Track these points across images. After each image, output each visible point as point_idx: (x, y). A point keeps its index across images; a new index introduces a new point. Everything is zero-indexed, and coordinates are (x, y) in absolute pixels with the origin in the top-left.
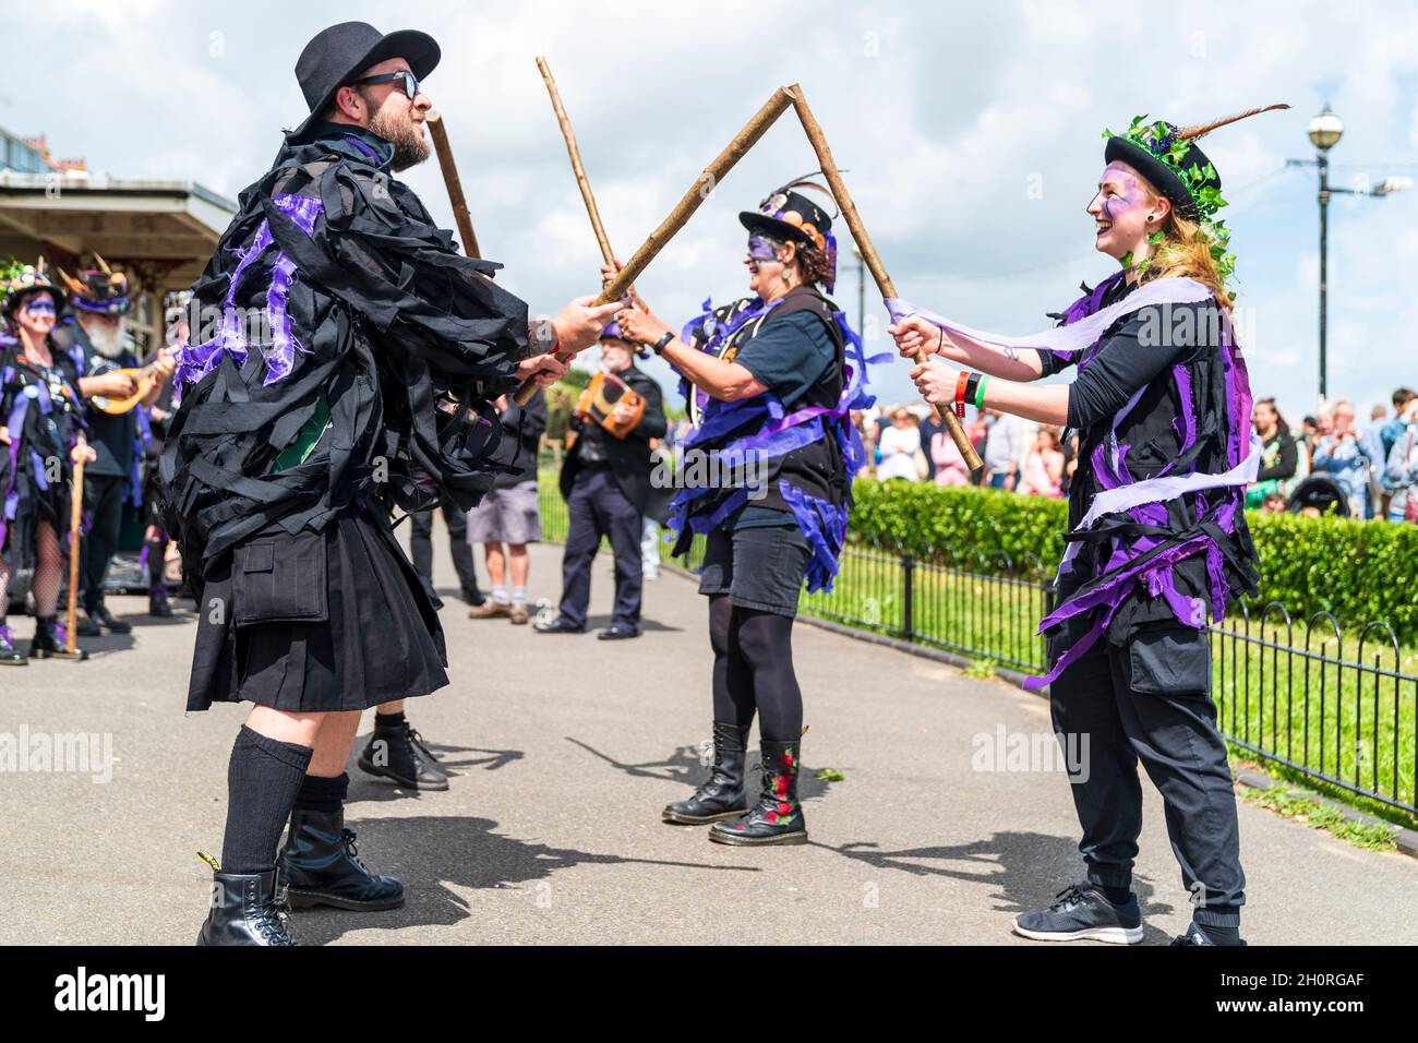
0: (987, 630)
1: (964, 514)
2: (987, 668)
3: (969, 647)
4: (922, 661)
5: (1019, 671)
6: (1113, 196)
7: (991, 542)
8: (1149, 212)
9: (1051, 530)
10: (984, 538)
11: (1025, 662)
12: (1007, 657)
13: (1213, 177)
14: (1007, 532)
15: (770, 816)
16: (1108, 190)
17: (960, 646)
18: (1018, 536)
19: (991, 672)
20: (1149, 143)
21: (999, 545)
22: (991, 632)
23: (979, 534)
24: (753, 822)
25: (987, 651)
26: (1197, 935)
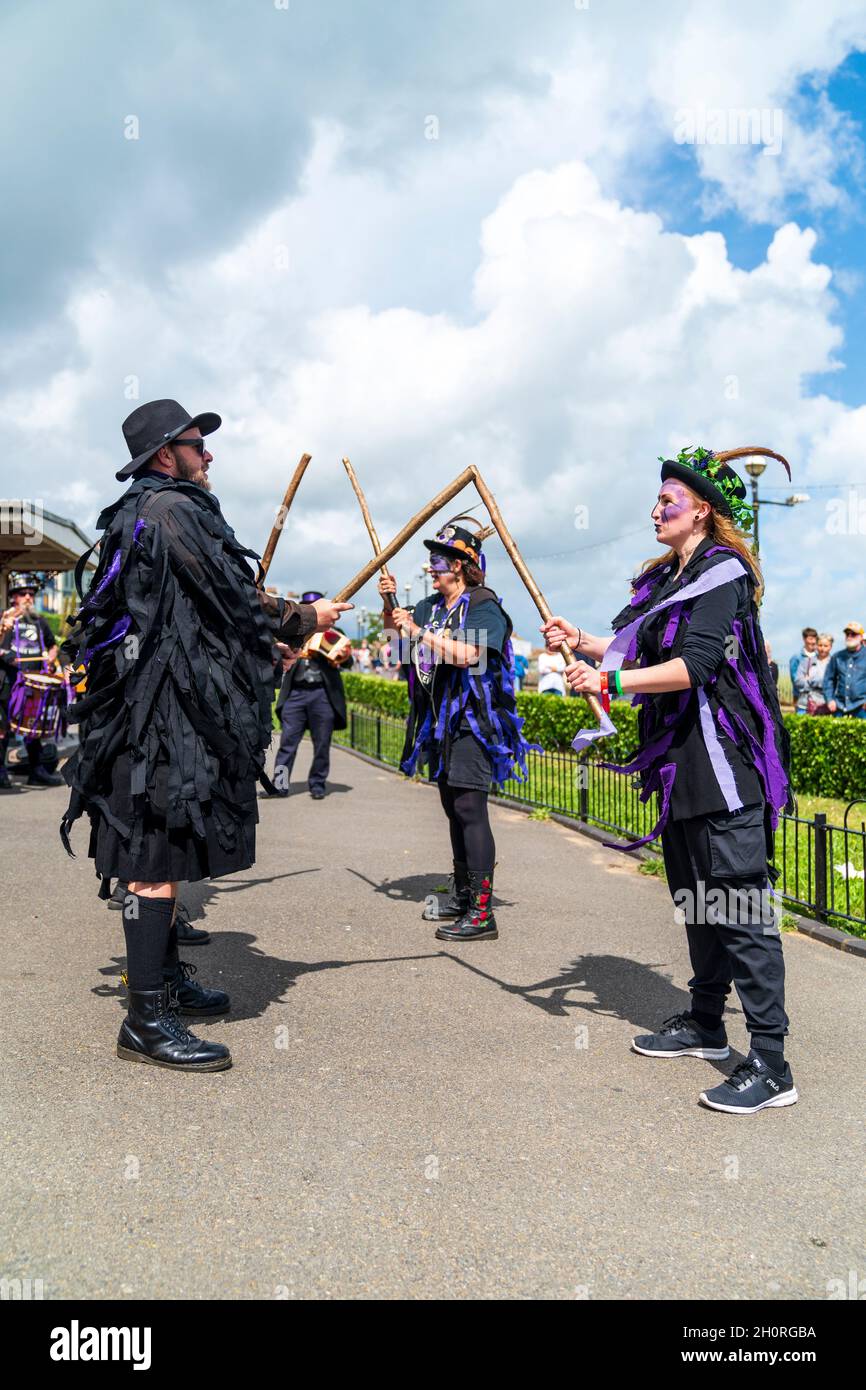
0: (544, 787)
1: (531, 710)
2: (544, 813)
3: (533, 800)
4: (503, 809)
5: (565, 815)
6: (670, 504)
7: (549, 729)
8: (695, 513)
9: (586, 721)
10: (545, 726)
11: (568, 809)
12: (557, 805)
13: (740, 486)
14: (559, 722)
15: (475, 922)
16: (665, 500)
17: (527, 799)
18: (566, 724)
19: (547, 816)
20: (692, 464)
21: (554, 730)
22: (547, 789)
24: (464, 926)
25: (544, 803)
26: (756, 1061)
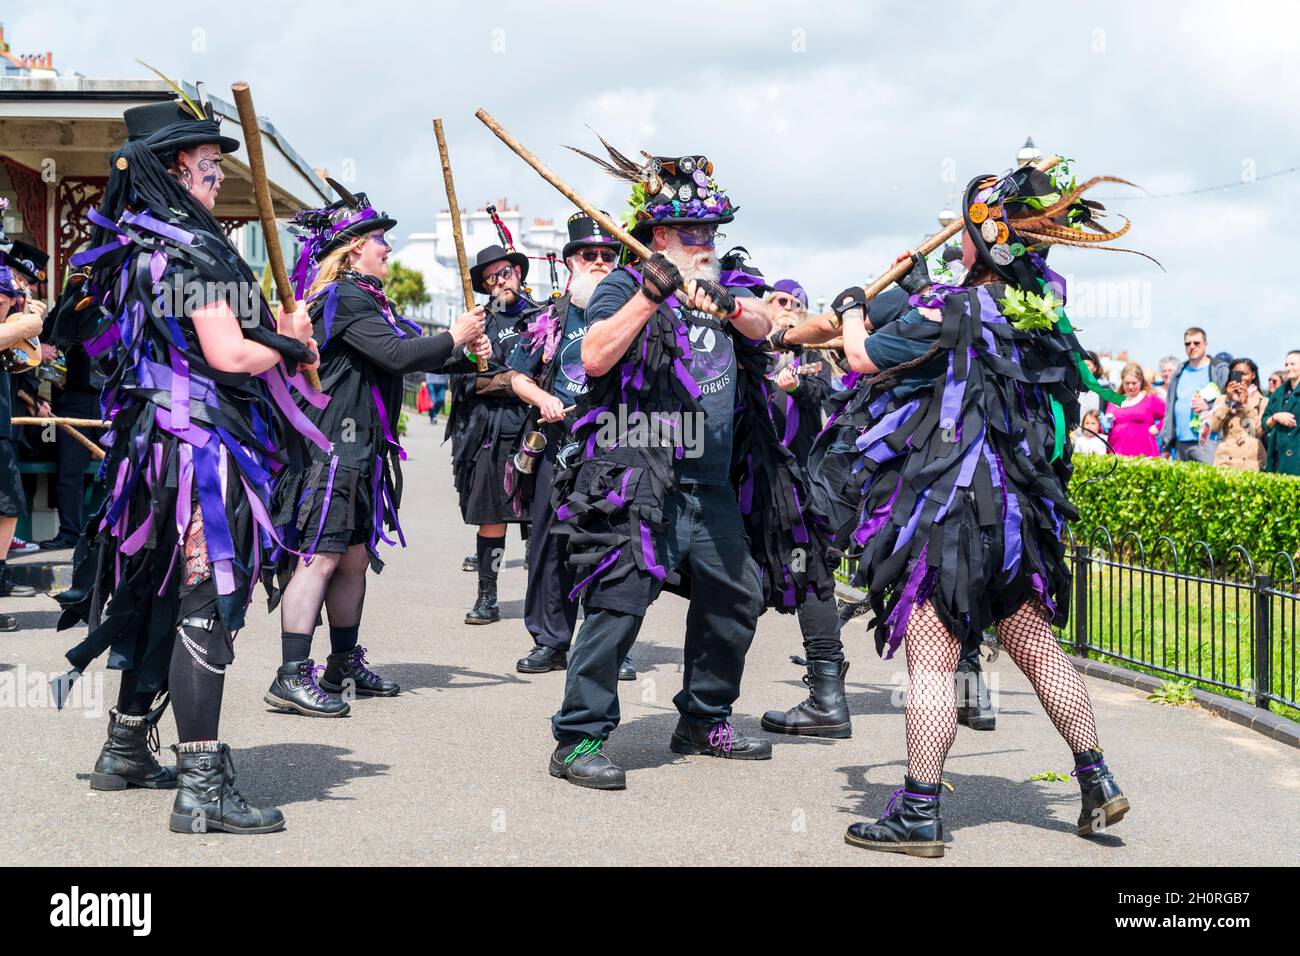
0: (1182, 643)
2: (1181, 691)
3: (1159, 665)
5: (1224, 695)
7: (1193, 531)
10: (1183, 527)
11: (1231, 683)
12: (1207, 676)
14: (1213, 518)
17: (1148, 663)
18: (1227, 523)
19: (1187, 695)
21: (1203, 534)
22: (1187, 646)
23: (1177, 520)
25: (1182, 670)
